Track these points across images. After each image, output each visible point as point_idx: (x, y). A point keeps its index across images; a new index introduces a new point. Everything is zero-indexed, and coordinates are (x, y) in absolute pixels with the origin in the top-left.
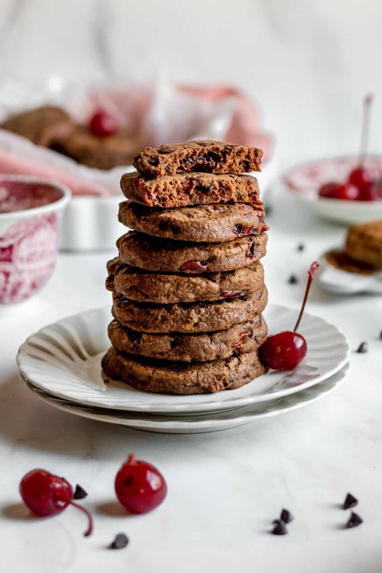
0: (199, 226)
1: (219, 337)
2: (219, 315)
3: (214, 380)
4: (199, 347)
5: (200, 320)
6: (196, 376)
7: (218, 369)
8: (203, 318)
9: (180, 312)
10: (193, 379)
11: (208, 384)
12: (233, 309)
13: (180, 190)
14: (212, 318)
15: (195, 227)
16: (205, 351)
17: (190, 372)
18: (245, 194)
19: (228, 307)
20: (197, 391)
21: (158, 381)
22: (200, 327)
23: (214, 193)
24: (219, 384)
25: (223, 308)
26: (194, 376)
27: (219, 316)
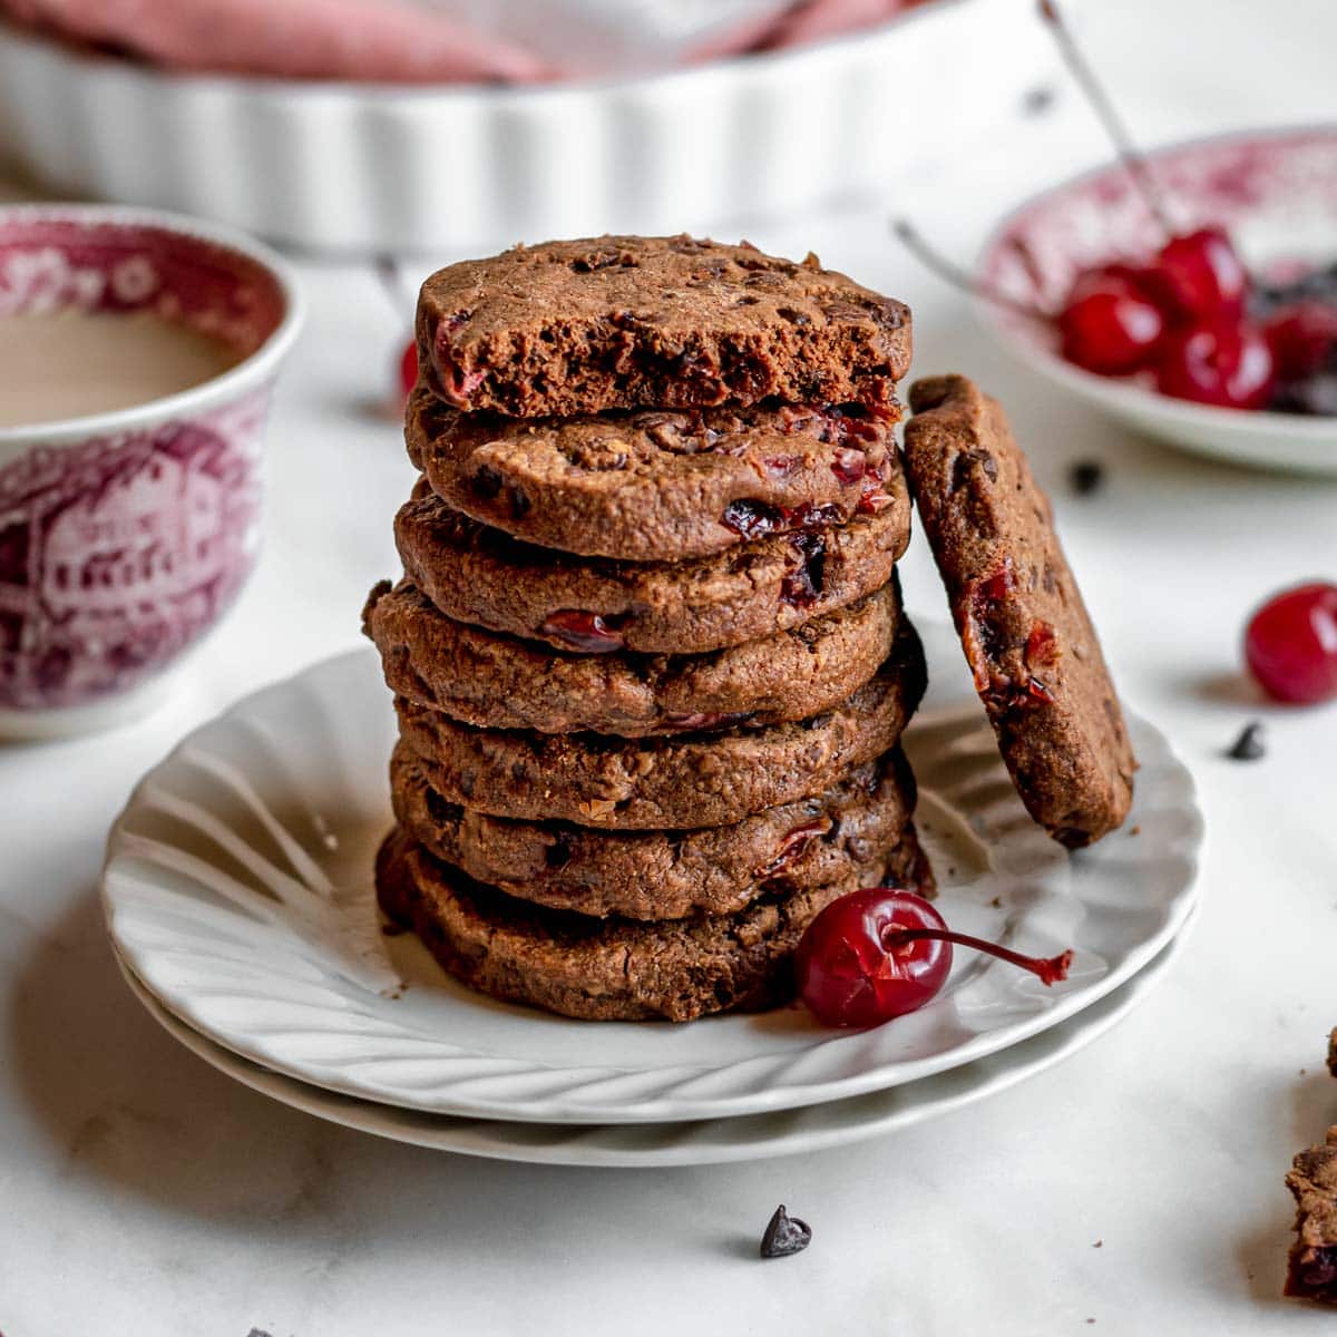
0: (588, 505)
1: (702, 847)
2: (703, 779)
3: (682, 985)
4: (631, 877)
5: (638, 791)
6: (621, 966)
7: (701, 946)
8: (648, 788)
9: (573, 760)
10: (612, 975)
11: (661, 995)
12: (750, 763)
13: (579, 357)
14: (678, 788)
15: (576, 508)
16: (650, 890)
17: (603, 951)
18: (832, 377)
19: (734, 757)
20: (624, 1012)
21: (504, 965)
22: (635, 815)
23: (698, 376)
24: (698, 998)
25: (716, 758)
26: (614, 969)
27: (702, 785)
